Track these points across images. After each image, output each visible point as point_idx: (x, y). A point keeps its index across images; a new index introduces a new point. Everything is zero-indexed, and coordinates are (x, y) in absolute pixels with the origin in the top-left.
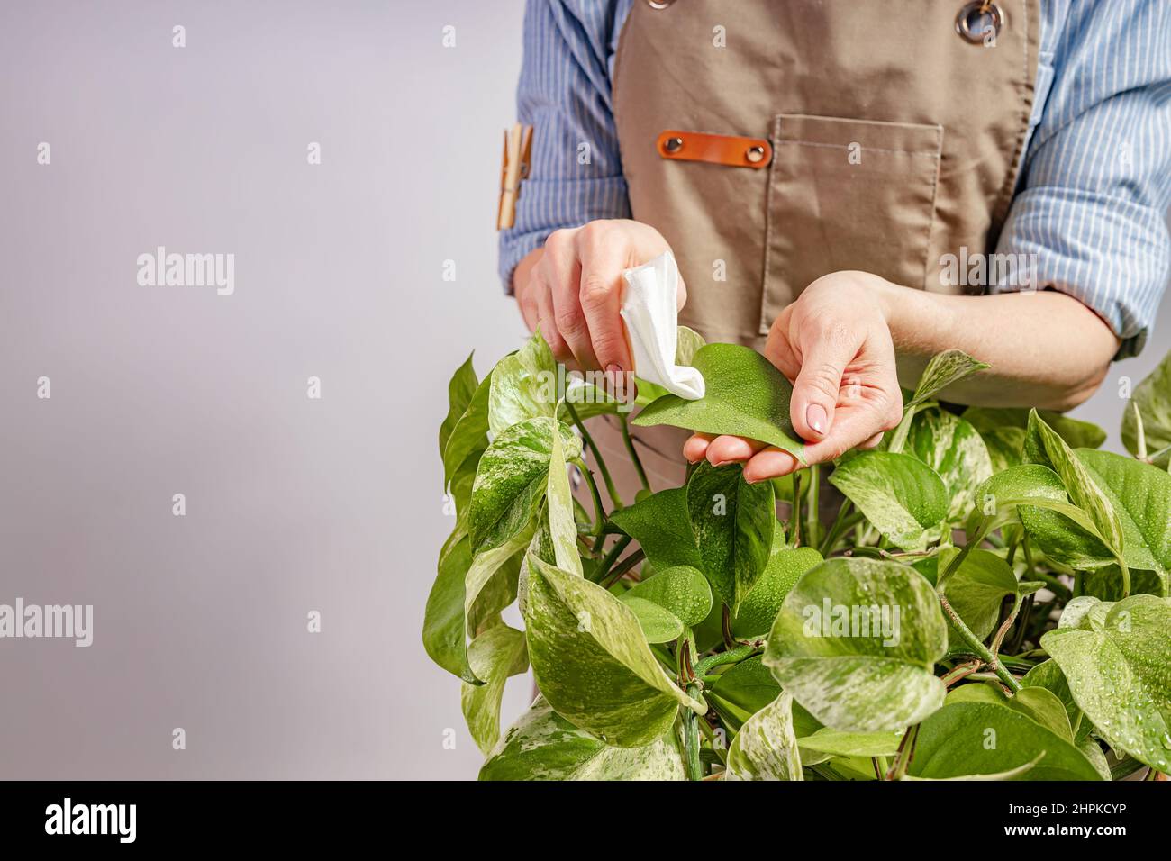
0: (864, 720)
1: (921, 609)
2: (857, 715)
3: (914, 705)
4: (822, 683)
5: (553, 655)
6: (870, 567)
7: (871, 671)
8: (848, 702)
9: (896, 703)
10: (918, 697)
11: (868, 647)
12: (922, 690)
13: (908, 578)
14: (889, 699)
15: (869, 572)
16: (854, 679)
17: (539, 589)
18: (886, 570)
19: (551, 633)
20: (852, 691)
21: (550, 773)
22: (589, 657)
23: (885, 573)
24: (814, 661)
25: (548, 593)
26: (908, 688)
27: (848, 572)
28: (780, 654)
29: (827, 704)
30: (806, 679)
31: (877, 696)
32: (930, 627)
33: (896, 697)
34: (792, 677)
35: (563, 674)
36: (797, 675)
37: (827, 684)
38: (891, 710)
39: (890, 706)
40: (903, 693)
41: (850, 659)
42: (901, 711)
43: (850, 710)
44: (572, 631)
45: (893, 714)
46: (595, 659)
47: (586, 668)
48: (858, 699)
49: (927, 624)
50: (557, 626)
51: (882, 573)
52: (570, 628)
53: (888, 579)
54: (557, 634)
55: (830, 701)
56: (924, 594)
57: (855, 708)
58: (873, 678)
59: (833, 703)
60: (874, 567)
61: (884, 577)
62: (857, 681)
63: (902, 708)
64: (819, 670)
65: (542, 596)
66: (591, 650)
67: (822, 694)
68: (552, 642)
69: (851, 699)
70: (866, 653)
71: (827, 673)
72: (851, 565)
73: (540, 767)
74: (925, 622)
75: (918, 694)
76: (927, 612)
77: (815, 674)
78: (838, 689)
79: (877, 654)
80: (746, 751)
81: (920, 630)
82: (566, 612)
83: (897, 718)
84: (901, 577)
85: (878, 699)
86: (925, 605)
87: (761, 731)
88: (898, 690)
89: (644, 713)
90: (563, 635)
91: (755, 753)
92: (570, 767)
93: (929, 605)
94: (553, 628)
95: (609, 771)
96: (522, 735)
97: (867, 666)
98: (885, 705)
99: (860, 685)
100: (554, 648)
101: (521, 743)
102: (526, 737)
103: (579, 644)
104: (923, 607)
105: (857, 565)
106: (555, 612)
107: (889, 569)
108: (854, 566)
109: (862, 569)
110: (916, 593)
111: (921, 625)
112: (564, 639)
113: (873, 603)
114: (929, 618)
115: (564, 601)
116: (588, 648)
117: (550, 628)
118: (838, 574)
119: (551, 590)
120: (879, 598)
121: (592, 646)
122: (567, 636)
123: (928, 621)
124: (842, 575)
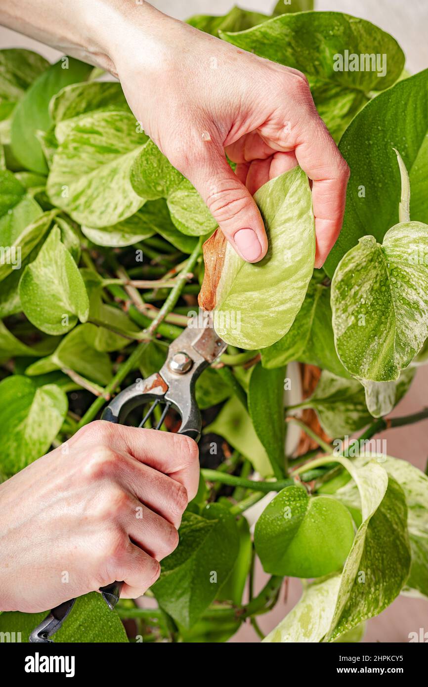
1: (355, 264)
6: (339, 317)
7: (402, 286)
10: (412, 242)
11: (387, 295)
13: (339, 283)
15: (342, 315)
16: (412, 296)
17: (350, 618)
19: (376, 589)
22: (375, 552)
23: (340, 303)
24: (398, 335)
25: (349, 609)
27: (346, 333)
30: (411, 336)
32: (365, 252)
34: (410, 349)
36: (408, 346)
37: (417, 317)
41: (396, 306)
46: (373, 547)
47: (380, 550)
50: (370, 588)
51: (341, 305)
53: (343, 299)
54: (375, 585)
56: (346, 265)
58: (406, 283)
60: (339, 314)
61: (343, 302)
62: (413, 293)
64: (404, 328)
65: (354, 612)
67: (424, 318)
68: (381, 585)
70: (391, 296)
71: (408, 321)
72: (340, 334)
75: (409, 243)
76: (357, 258)
77: (406, 331)
79: (389, 287)
81: (367, 259)
82: (357, 587)
84: (339, 289)
90: (374, 579)
93: (353, 258)
94: (373, 590)
100: (384, 582)
103: (372, 565)
104: (354, 262)
105: (340, 328)
106: (360, 596)
107: (337, 300)
108: (341, 330)
109: (342, 323)
110: (346, 272)
111: (364, 259)
112: (375, 578)
113: (361, 304)
114: (360, 254)
115: (349, 594)
116: (371, 556)
117: (374, 593)
118: (348, 342)
119: (347, 609)
120: (357, 300)
121: (368, 553)
122: (372, 576)
123: (362, 255)
124: (349, 337)
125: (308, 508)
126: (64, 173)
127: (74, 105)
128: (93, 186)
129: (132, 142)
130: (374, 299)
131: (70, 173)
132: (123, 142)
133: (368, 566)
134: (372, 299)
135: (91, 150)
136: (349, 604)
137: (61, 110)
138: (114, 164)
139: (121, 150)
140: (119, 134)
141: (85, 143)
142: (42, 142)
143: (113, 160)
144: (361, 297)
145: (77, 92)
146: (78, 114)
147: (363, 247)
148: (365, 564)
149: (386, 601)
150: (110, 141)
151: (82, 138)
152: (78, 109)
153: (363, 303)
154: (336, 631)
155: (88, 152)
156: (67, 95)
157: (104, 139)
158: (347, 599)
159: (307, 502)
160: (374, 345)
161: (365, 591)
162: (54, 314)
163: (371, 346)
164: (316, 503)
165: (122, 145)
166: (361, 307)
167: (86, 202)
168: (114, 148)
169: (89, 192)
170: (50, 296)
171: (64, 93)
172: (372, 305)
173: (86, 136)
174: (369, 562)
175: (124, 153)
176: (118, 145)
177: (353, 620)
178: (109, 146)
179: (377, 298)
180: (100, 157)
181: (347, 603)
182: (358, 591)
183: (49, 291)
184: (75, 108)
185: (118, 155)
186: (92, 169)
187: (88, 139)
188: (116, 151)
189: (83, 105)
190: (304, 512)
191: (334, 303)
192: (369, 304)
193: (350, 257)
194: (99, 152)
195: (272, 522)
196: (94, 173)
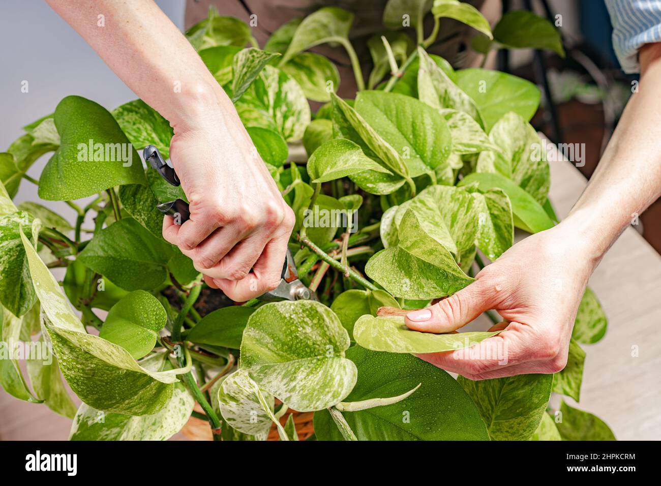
0: (314, 402)
1: (328, 325)
2: (309, 400)
3: (341, 385)
4: (282, 380)
5: (85, 381)
7: (309, 367)
8: (301, 392)
9: (330, 387)
10: (341, 379)
11: (303, 354)
12: (343, 372)
13: (316, 308)
14: (325, 385)
16: (300, 376)
17: (60, 345)
18: (300, 306)
19: (79, 370)
20: (302, 384)
21: (111, 431)
22: (108, 374)
23: (301, 308)
24: (273, 366)
25: (67, 345)
26: (334, 374)
27: (278, 311)
28: (250, 363)
29: (288, 395)
30: (272, 378)
31: (317, 384)
32: (337, 334)
33: (328, 383)
34: (262, 379)
35: (96, 389)
36: (265, 376)
37: (285, 381)
38: (328, 392)
39: (327, 390)
40: (332, 379)
41: (294, 363)
42: (335, 391)
43: (304, 397)
44: (91, 363)
45: (330, 395)
46: (112, 374)
47: (109, 381)
48: (307, 389)
49: (335, 333)
50: (81, 364)
51: (299, 309)
52: (90, 362)
53: (303, 311)
54: (83, 369)
55: (290, 392)
56: (328, 315)
57: (306, 395)
58: (311, 372)
59: (292, 393)
61: (301, 311)
62: (303, 377)
63: (335, 389)
64: (278, 371)
66: (108, 370)
67: (284, 388)
68: (82, 375)
69: (302, 389)
70: (302, 358)
71: (283, 373)
72: (278, 307)
73: (104, 430)
74: (333, 331)
75: (341, 376)
76: (333, 326)
77: (275, 374)
78: (293, 384)
79: (309, 356)
80: (229, 393)
81: (332, 337)
82: (83, 353)
83: (334, 397)
84: (311, 308)
85: (319, 387)
86: (331, 321)
87: (235, 383)
88: (329, 378)
89: (154, 391)
90: (87, 368)
91: (234, 393)
92: (122, 424)
93: (333, 321)
94: (79, 366)
95: (146, 420)
96: (86, 417)
97: (306, 365)
98: (324, 390)
99: (305, 378)
100: (84, 378)
101: (87, 421)
102: (88, 417)
103: (98, 369)
104: (330, 323)
105: (282, 307)
106: (76, 356)
107: (303, 305)
108: (281, 307)
109: (286, 309)
110: (323, 316)
111: (331, 334)
112: (88, 370)
113: (298, 327)
114: (335, 329)
115: (79, 346)
116: (105, 370)
117: (77, 367)
118: (272, 313)
119: (68, 343)
120: (301, 324)
121: (107, 368)
122: (89, 368)
123: (335, 331)
124: (275, 315)
125: (149, 330)
126: (442, 193)
127: (496, 205)
128: (428, 211)
129: (458, 237)
130: (301, 340)
131: (441, 197)
132: (458, 231)
133: (97, 366)
134: (301, 338)
135: (456, 209)
136: (71, 345)
137: (493, 196)
138: (443, 225)
139: (453, 228)
140: (465, 226)
141: (460, 205)
142: (470, 185)
143: (446, 224)
144: (304, 328)
145: (505, 207)
146: (490, 209)
147: (340, 332)
148: (100, 364)
149: (69, 377)
150: (460, 221)
151: (465, 203)
152: (493, 209)
153: (299, 329)
154: (53, 332)
155: (454, 207)
156: (504, 199)
157: (462, 217)
158: (75, 344)
159: (153, 330)
160: (268, 339)
161: (79, 360)
162: (322, 163)
163: (267, 336)
164: (151, 337)
165: (456, 230)
166: (296, 326)
167: (417, 207)
168: (455, 224)
169: (424, 209)
170: (335, 161)
171: (506, 197)
172: (297, 337)
173: (466, 205)
174: (100, 367)
175: (450, 232)
176: (456, 227)
177: (59, 346)
178: (457, 220)
179: (302, 343)
180: (449, 216)
181: (72, 343)
182: (80, 354)
183: (339, 160)
184: (494, 206)
185: (449, 228)
186: (441, 212)
187: (464, 206)
188: (452, 226)
189: (496, 213)
190: (146, 327)
191: (301, 303)
192: (298, 335)
193: (333, 318)
194: (453, 214)
195: (142, 302)
196: (438, 212)
